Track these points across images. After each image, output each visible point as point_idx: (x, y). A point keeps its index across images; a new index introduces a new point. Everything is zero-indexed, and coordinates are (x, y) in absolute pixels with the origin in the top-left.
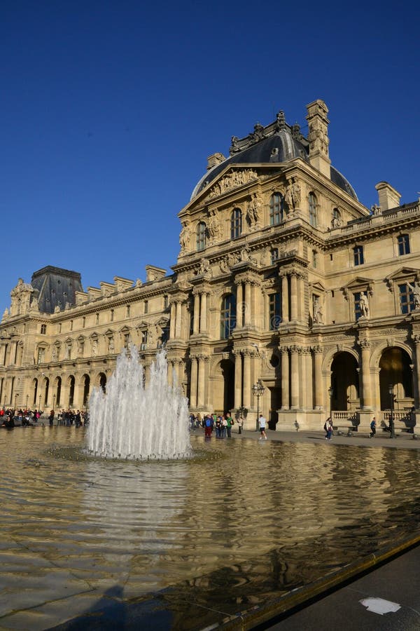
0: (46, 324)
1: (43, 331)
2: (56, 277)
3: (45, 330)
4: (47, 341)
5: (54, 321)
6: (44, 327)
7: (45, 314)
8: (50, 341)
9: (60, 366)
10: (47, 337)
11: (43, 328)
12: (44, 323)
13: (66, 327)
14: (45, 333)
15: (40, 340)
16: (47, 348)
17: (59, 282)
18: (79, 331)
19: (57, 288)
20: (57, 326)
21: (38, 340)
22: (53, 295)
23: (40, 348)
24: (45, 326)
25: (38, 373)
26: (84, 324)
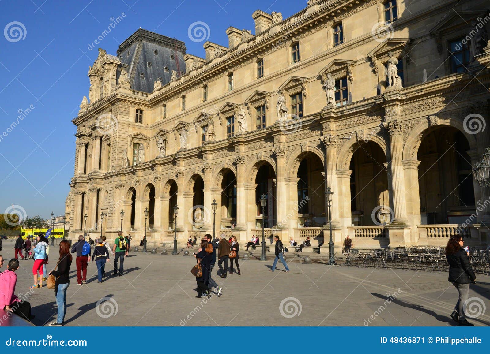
0: (143, 108)
1: (139, 118)
2: (152, 46)
3: (141, 117)
4: (144, 132)
5: (154, 104)
6: (139, 112)
7: (140, 93)
8: (149, 134)
9: (174, 162)
10: (145, 128)
11: (139, 114)
12: (139, 107)
13: (174, 107)
14: (141, 122)
15: (135, 132)
16: (145, 144)
17: (156, 51)
18: (199, 108)
19: (154, 59)
20: (159, 109)
21: (132, 131)
22: (150, 69)
23: (135, 144)
24: (141, 111)
25: (135, 178)
26: (205, 97)
